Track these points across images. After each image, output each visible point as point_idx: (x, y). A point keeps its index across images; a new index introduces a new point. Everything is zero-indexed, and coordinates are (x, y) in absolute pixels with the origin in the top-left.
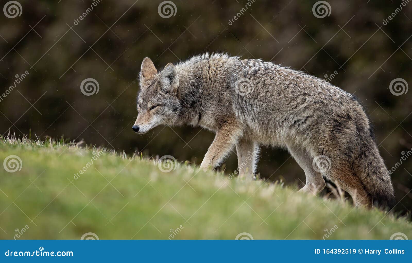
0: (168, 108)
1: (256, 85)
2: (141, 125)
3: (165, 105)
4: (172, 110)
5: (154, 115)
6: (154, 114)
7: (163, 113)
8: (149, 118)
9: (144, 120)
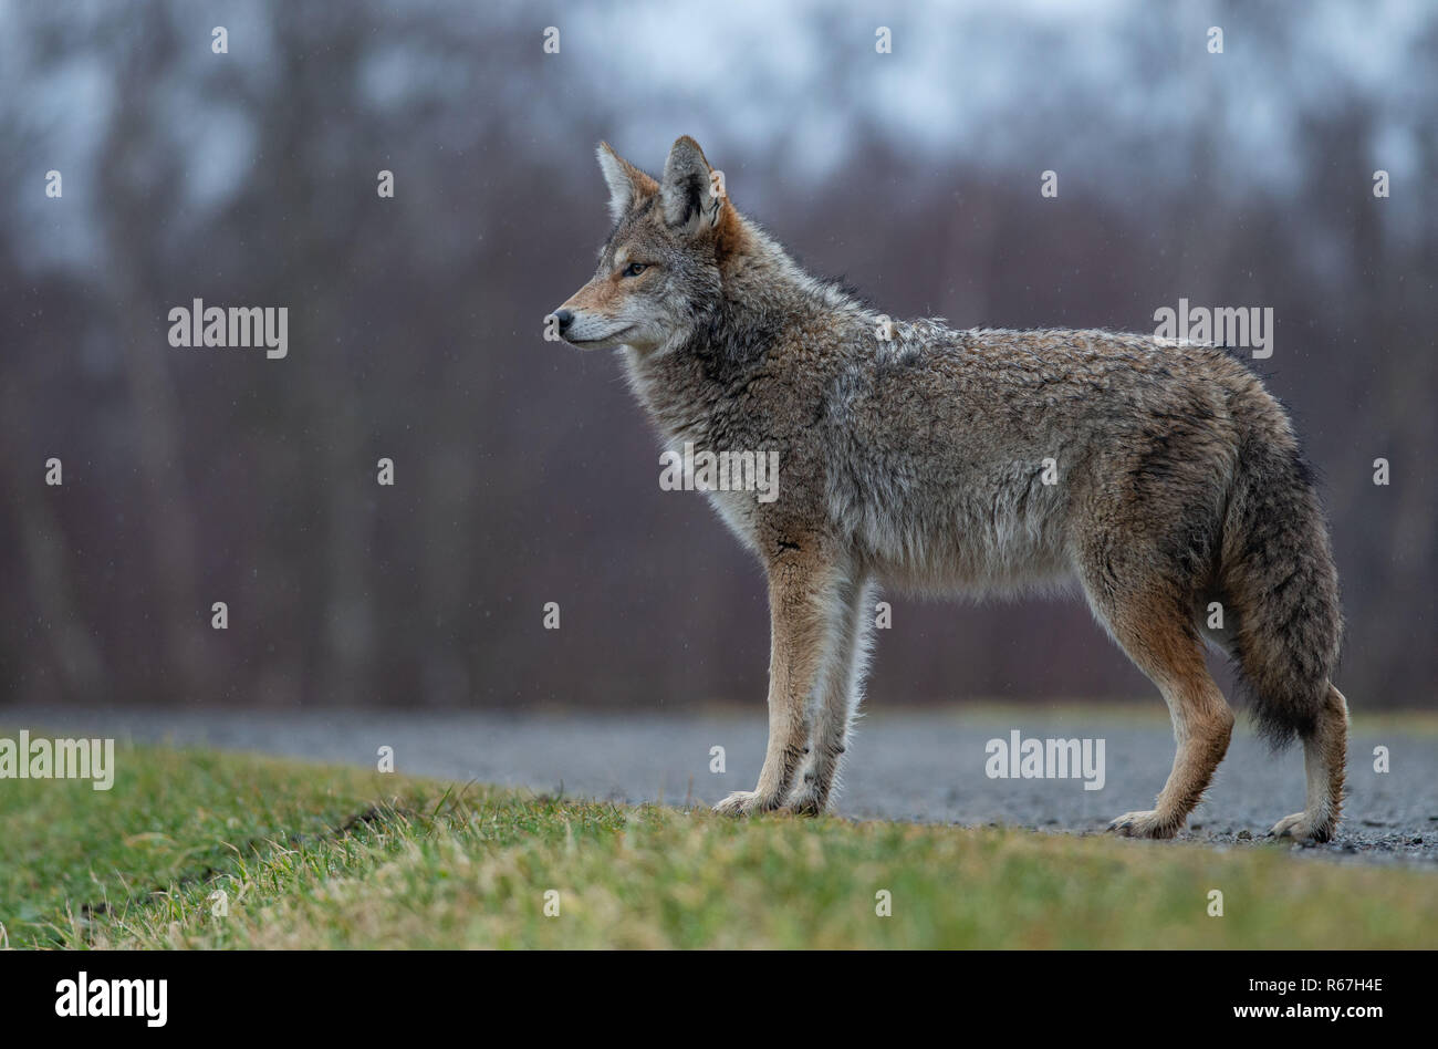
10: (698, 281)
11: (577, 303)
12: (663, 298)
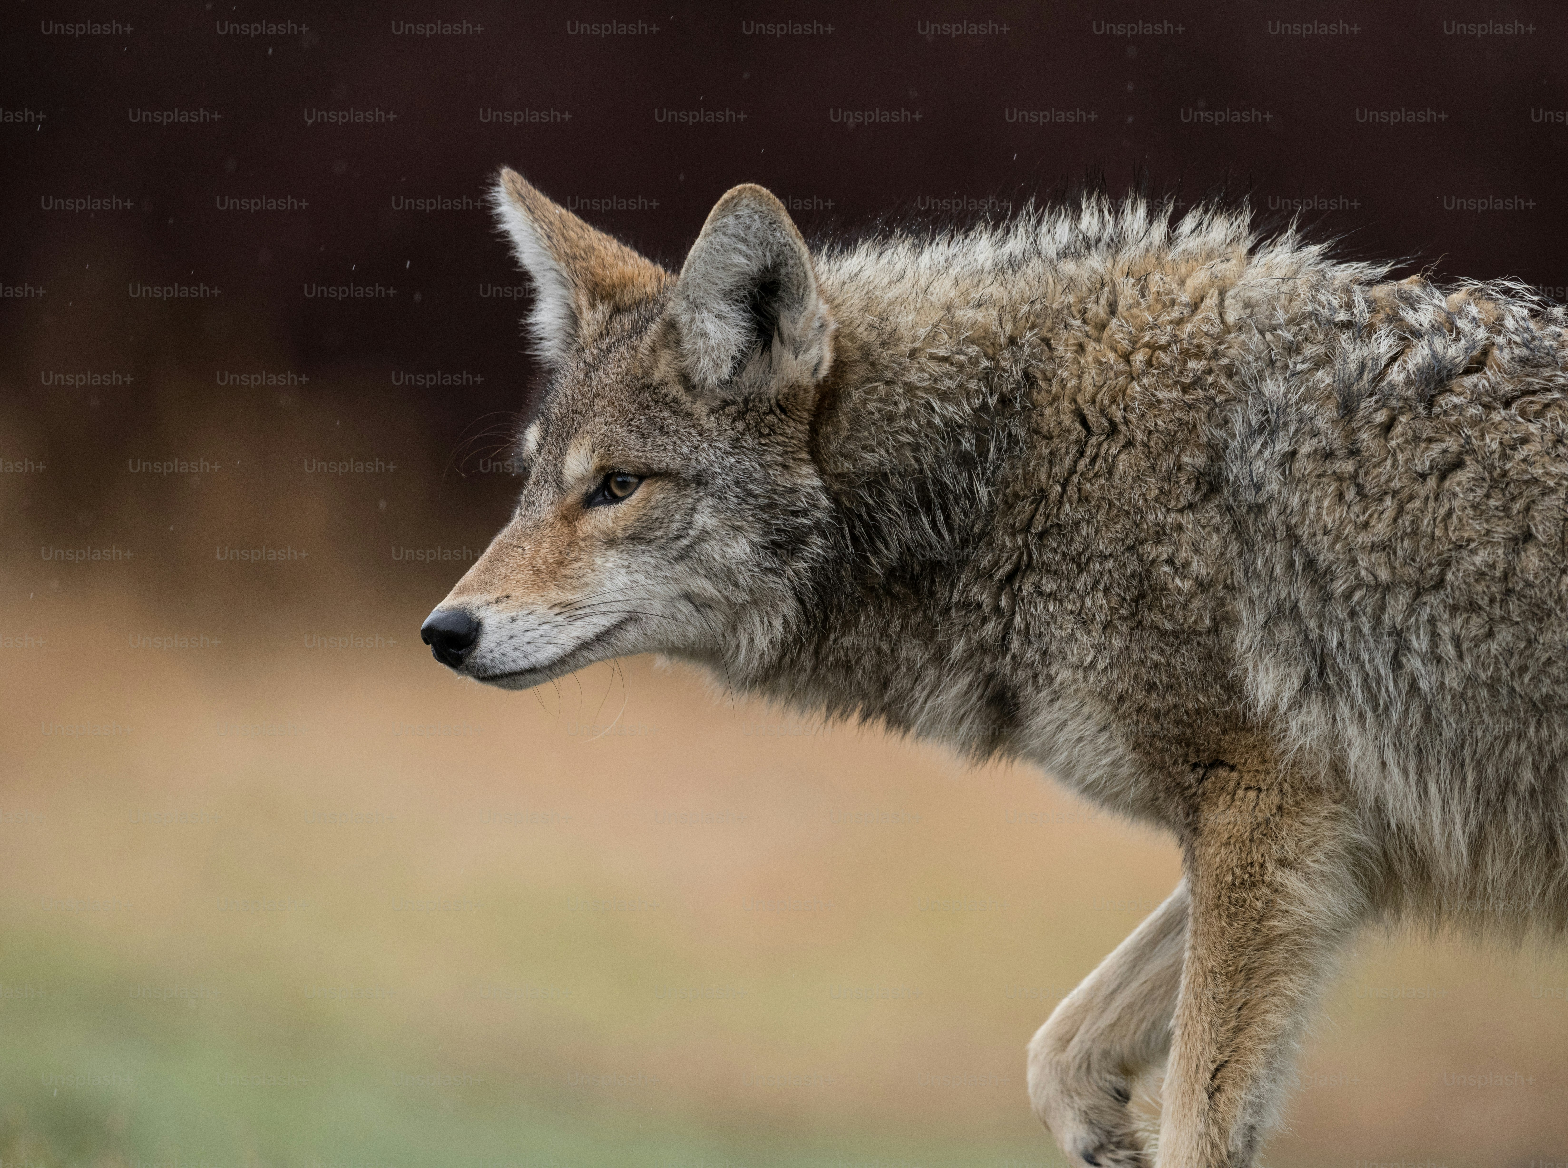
0: (718, 511)
1: (1432, 482)
2: (495, 608)
3: (700, 480)
4: (757, 539)
5: (611, 552)
6: (611, 542)
7: (685, 542)
8: (561, 564)
9: (524, 575)
10: (772, 506)
11: (484, 586)
12: (690, 546)
